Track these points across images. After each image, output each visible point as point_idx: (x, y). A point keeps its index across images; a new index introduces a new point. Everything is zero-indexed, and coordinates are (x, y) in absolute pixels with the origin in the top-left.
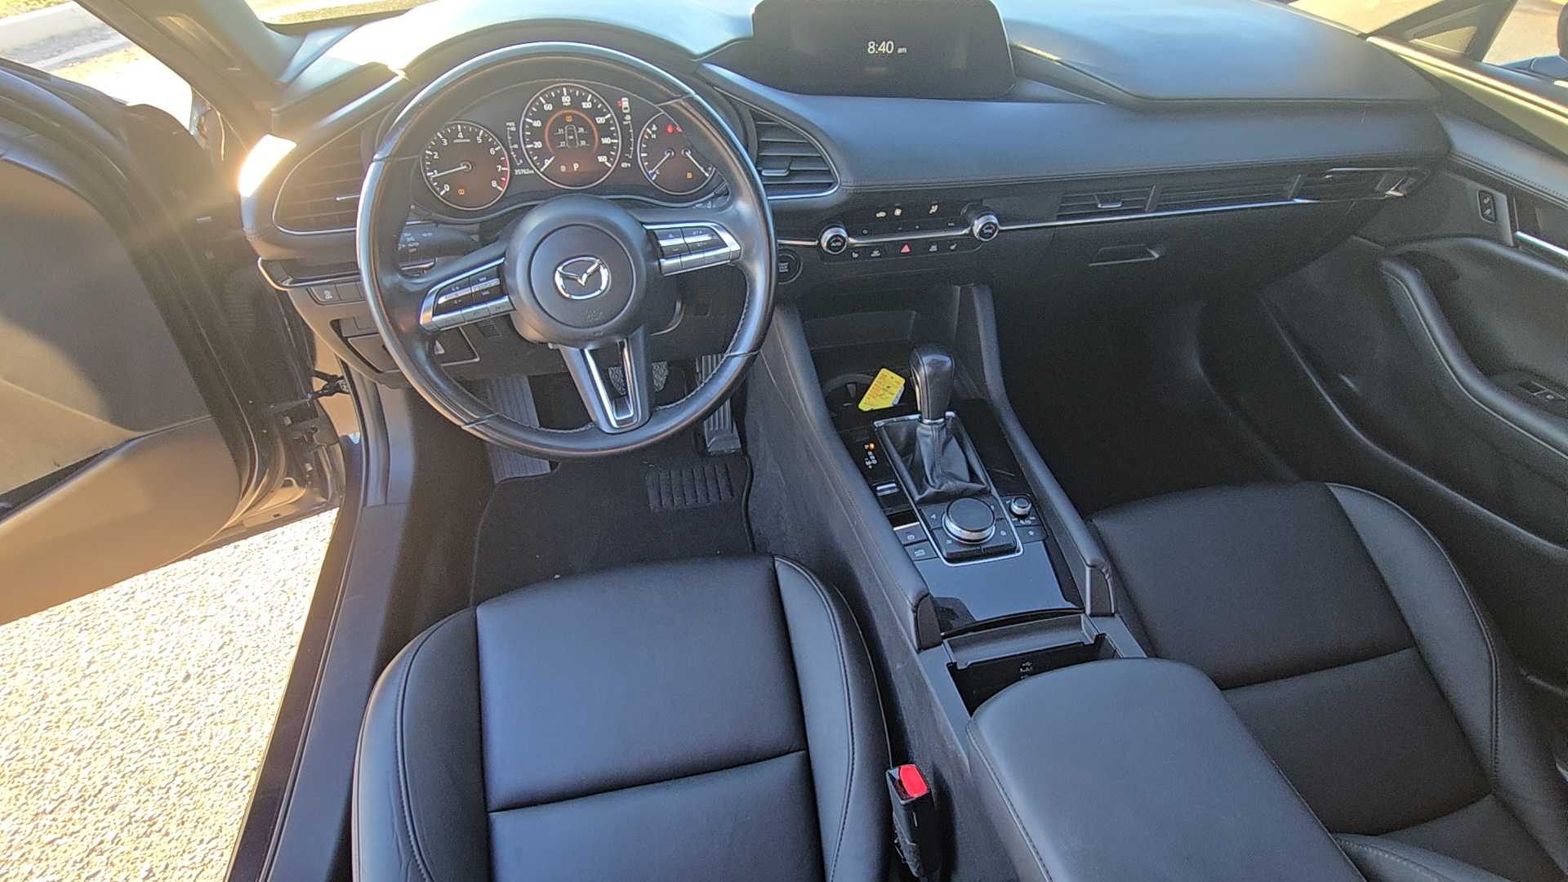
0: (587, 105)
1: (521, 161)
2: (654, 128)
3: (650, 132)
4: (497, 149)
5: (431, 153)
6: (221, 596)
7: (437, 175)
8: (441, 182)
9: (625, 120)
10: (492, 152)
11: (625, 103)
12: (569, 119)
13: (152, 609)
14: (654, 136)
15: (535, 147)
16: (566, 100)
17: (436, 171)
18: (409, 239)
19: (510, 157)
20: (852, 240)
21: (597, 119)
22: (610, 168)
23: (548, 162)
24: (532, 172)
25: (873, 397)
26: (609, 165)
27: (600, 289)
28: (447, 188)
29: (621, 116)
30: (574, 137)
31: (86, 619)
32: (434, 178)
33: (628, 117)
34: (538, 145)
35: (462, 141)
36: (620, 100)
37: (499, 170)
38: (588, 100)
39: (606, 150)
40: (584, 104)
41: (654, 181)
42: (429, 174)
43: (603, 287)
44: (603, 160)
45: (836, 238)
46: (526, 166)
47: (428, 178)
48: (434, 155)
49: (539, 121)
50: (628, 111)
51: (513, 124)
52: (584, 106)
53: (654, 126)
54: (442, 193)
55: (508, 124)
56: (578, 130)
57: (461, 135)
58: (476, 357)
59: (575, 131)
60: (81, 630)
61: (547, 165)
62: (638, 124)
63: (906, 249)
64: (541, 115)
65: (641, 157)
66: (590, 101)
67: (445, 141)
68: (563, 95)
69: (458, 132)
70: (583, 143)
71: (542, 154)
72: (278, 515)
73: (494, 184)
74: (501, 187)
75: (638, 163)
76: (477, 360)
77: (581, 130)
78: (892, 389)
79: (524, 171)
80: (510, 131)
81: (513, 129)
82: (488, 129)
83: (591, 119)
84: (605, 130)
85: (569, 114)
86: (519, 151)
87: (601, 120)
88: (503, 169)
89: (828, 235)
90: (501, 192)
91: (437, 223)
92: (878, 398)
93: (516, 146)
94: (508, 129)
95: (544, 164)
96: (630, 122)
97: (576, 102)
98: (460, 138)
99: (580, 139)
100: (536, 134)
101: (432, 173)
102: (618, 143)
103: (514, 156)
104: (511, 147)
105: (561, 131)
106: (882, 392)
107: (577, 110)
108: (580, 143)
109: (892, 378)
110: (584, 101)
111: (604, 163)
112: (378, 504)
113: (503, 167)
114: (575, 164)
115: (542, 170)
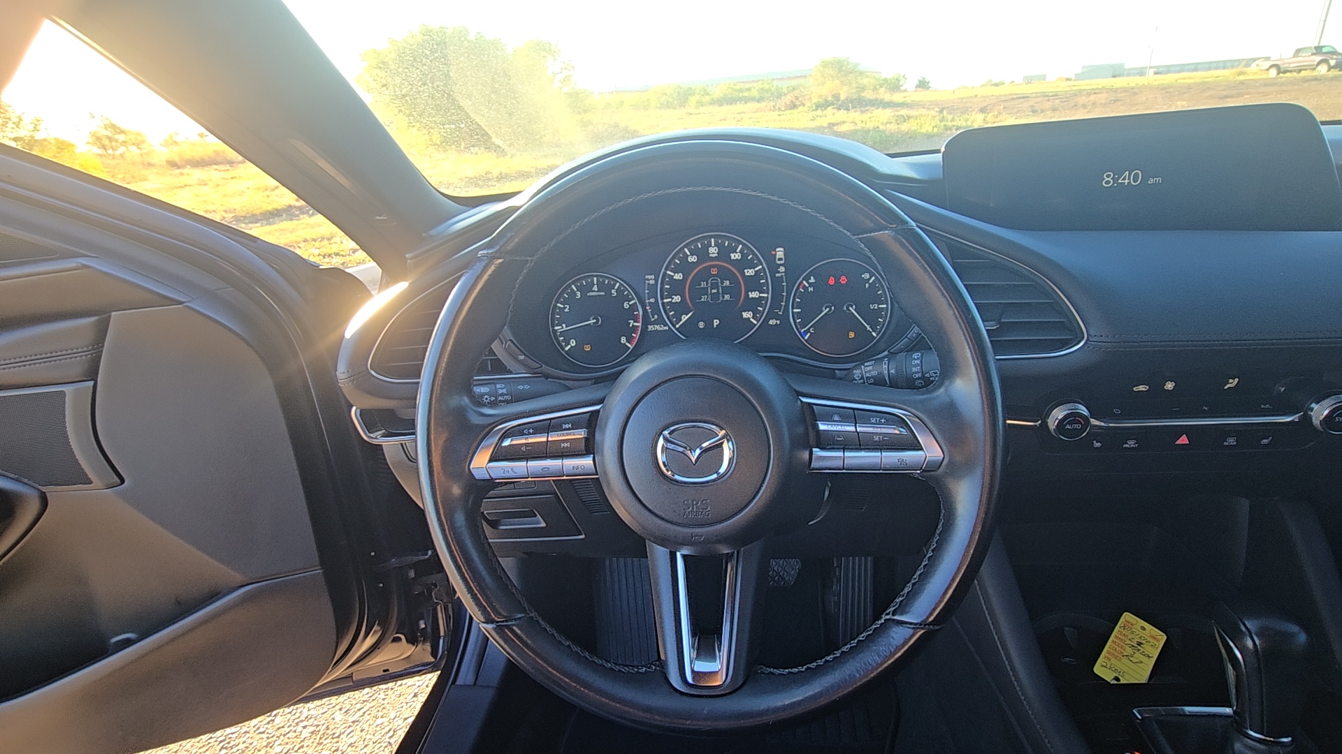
0: (735, 256)
1: (656, 317)
2: (812, 280)
3: (807, 285)
4: (631, 303)
5: (562, 306)
6: (338, 737)
7: (565, 329)
8: (567, 336)
9: (779, 272)
10: (626, 305)
11: (780, 253)
12: (714, 272)
13: (282, 737)
14: (811, 289)
15: (674, 301)
16: (713, 251)
17: (564, 325)
18: (500, 391)
19: (645, 311)
20: (1094, 422)
21: (746, 271)
22: (755, 325)
23: (685, 318)
24: (667, 328)
25: (1116, 657)
26: (755, 322)
27: (717, 472)
28: (573, 343)
29: (773, 268)
30: (718, 290)
31: (230, 736)
32: (561, 332)
33: (782, 269)
34: (677, 299)
35: (596, 294)
36: (775, 251)
37: (631, 326)
38: (738, 251)
39: (753, 305)
40: (732, 255)
41: (806, 341)
42: (556, 328)
43: (722, 470)
44: (749, 316)
45: (1072, 417)
46: (661, 321)
47: (555, 332)
48: (565, 308)
49: (681, 274)
50: (782, 262)
51: (653, 277)
52: (733, 258)
53: (812, 278)
54: (567, 349)
55: (647, 277)
56: (722, 283)
57: (595, 288)
58: (582, 535)
59: (720, 284)
60: (222, 748)
61: (683, 320)
62: (792, 275)
63: (1183, 440)
64: (685, 267)
65: (793, 312)
66: (740, 252)
67: (579, 294)
68: (711, 246)
69: (594, 285)
70: (727, 297)
71: (680, 309)
72: (387, 670)
73: (623, 340)
74: (629, 343)
75: (789, 320)
76: (582, 537)
77: (727, 283)
78: (1147, 648)
79: (658, 327)
80: (649, 283)
81: (652, 282)
82: (625, 282)
83: (739, 271)
84: (753, 283)
85: (714, 266)
86: (655, 306)
87: (750, 272)
88: (635, 324)
89: (1058, 414)
90: (629, 348)
91: (547, 376)
92: (1124, 660)
93: (652, 300)
94: (647, 282)
95: (681, 320)
96: (783, 274)
97: (724, 253)
98: (594, 291)
99: (724, 293)
100: (677, 288)
101: (560, 327)
102: (767, 297)
103: (649, 311)
104: (647, 301)
105: (703, 284)
106: (1129, 651)
107: (725, 262)
108: (723, 297)
109: (1143, 628)
110: (733, 253)
111: (749, 318)
112: (467, 683)
113: (634, 322)
114: (715, 321)
115: (677, 326)
